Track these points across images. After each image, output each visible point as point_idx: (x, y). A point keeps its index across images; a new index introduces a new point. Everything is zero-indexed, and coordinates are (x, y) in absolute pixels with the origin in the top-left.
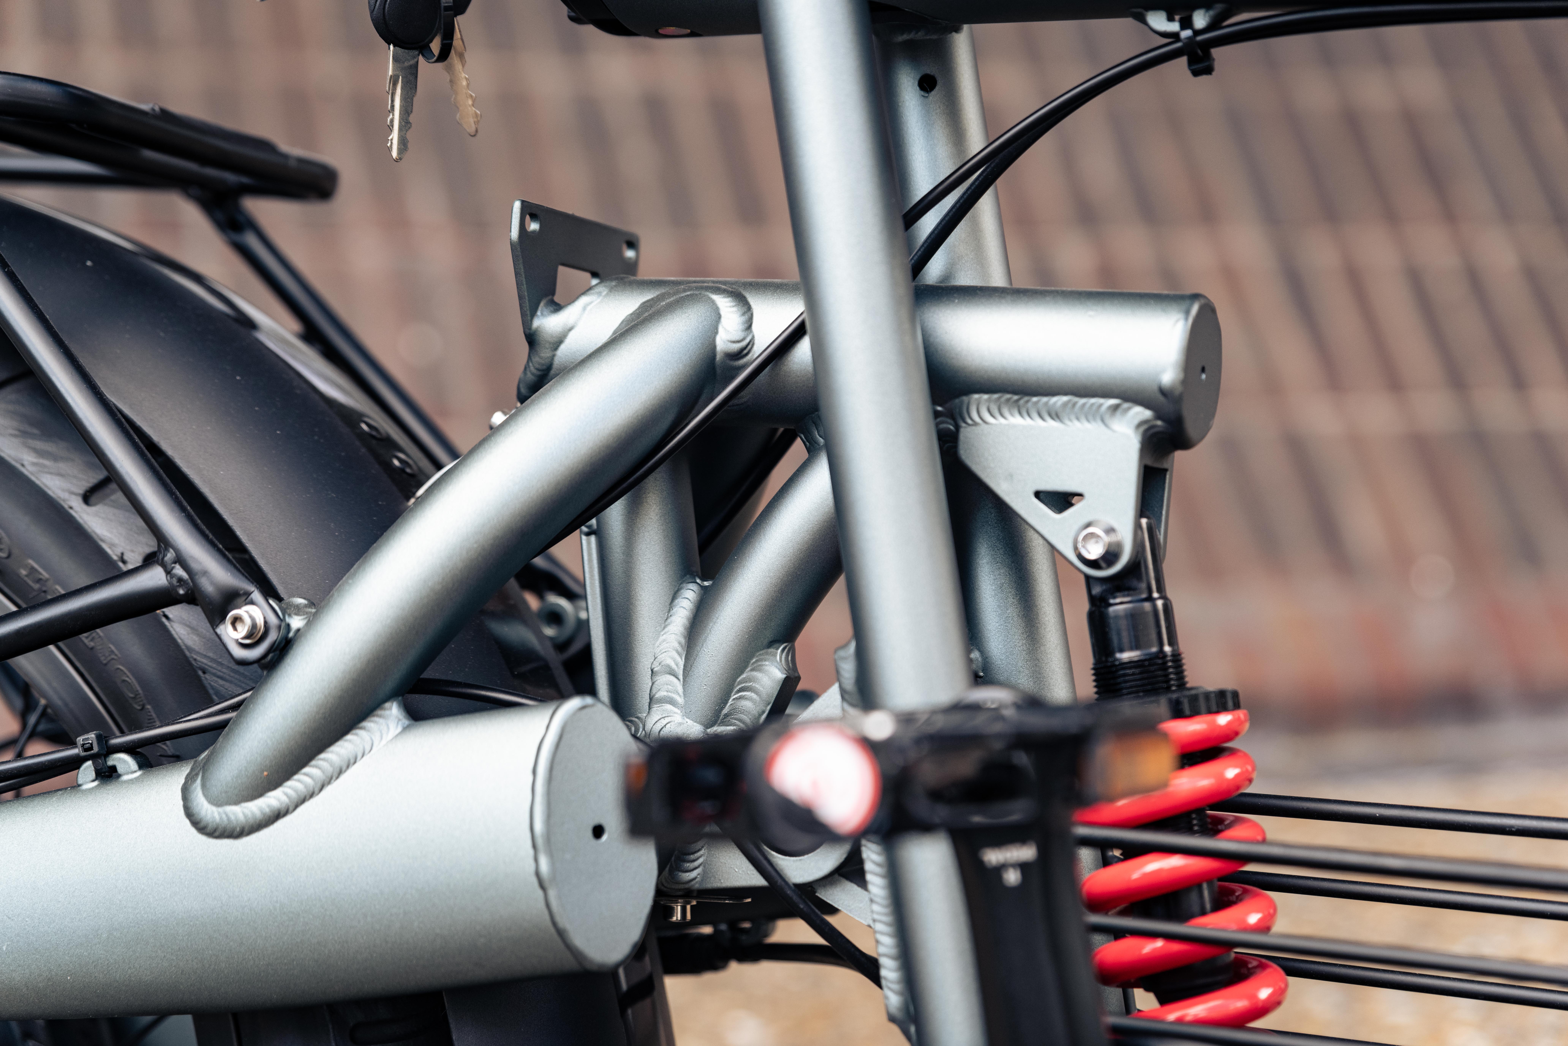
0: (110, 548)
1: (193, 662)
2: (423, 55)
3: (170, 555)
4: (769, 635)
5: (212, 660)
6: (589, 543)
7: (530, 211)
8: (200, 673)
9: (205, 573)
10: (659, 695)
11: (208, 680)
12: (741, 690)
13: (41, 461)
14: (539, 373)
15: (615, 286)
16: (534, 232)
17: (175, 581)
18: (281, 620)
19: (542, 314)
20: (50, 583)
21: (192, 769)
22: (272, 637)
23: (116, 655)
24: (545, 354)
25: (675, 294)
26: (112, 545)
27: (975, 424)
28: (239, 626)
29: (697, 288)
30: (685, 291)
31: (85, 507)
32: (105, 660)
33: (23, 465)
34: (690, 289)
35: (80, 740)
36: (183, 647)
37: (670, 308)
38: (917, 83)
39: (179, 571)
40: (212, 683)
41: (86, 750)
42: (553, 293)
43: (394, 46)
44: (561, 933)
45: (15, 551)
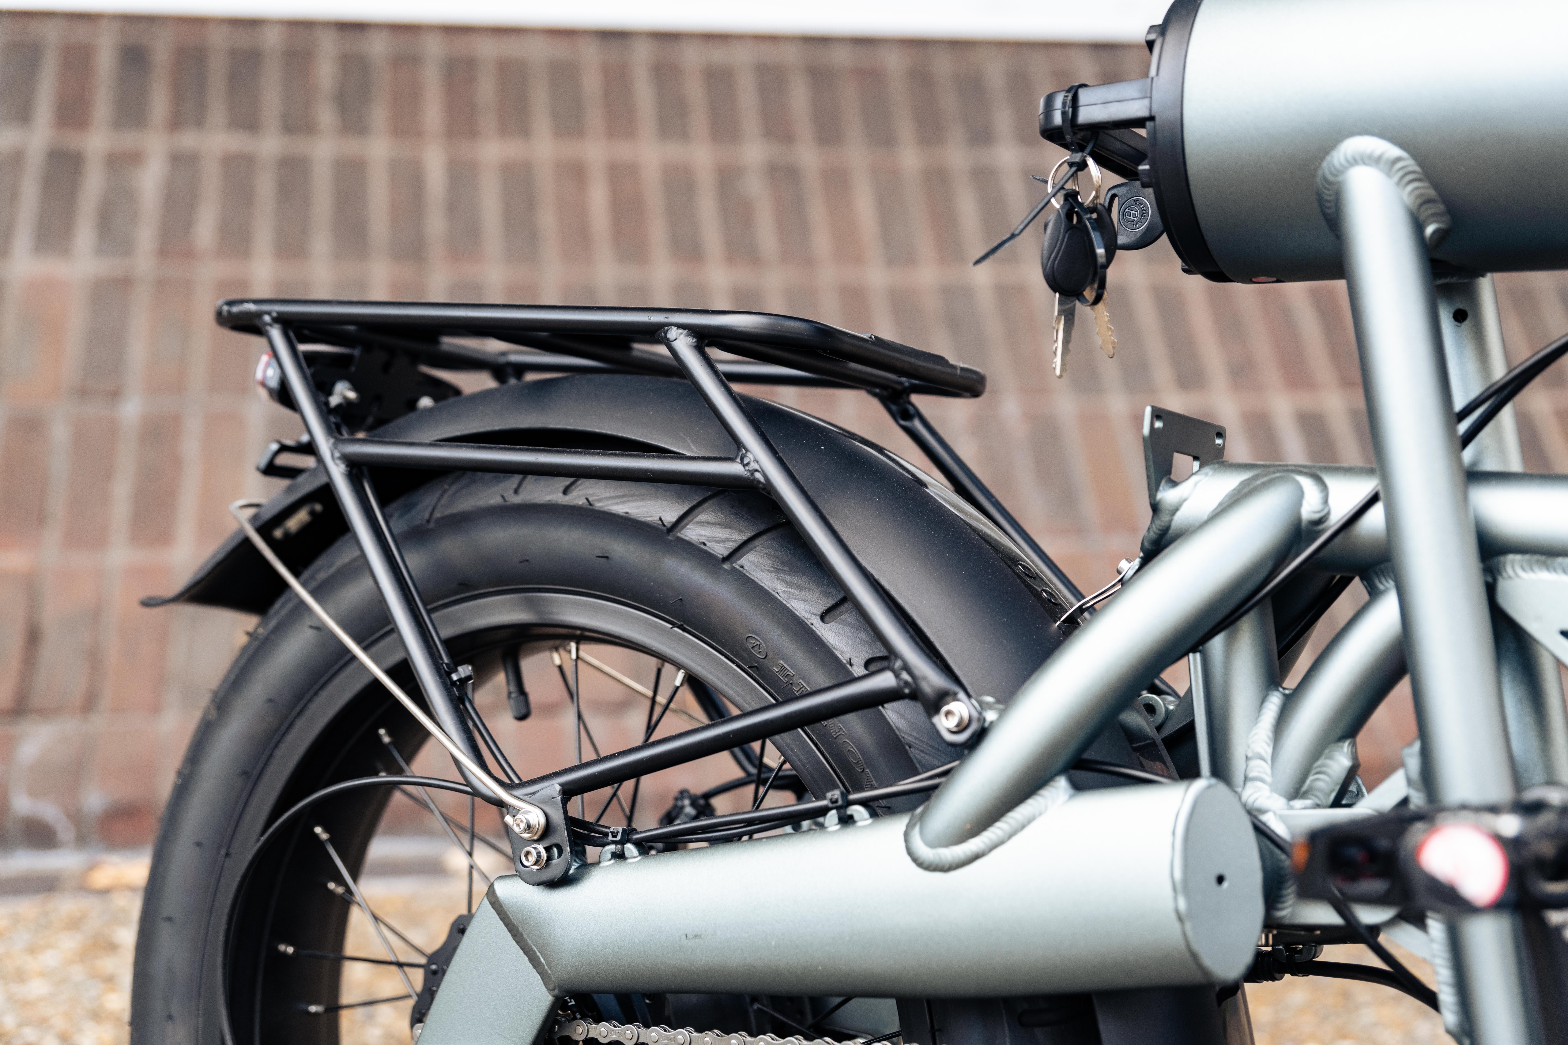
0: (841, 654)
1: (902, 740)
2: (1079, 300)
3: (898, 664)
4: (1338, 732)
5: (916, 738)
6: (1195, 659)
7: (1158, 414)
8: (907, 747)
9: (925, 678)
10: (1251, 775)
11: (912, 752)
12: (1317, 773)
13: (790, 590)
14: (1159, 532)
15: (1218, 468)
16: (1159, 429)
17: (902, 683)
18: (980, 713)
19: (1164, 489)
20: (795, 678)
21: (910, 820)
22: (974, 727)
23: (844, 732)
24: (1165, 518)
25: (1267, 475)
26: (842, 653)
27: (1510, 577)
28: (950, 717)
29: (1284, 471)
30: (1274, 473)
31: (822, 624)
32: (835, 735)
33: (777, 593)
34: (1278, 471)
35: (829, 795)
36: (895, 728)
37: (1265, 486)
38: (1451, 316)
39: (905, 676)
40: (916, 755)
41: (833, 802)
42: (1169, 472)
43: (1060, 294)
44: (1194, 956)
45: (770, 654)
